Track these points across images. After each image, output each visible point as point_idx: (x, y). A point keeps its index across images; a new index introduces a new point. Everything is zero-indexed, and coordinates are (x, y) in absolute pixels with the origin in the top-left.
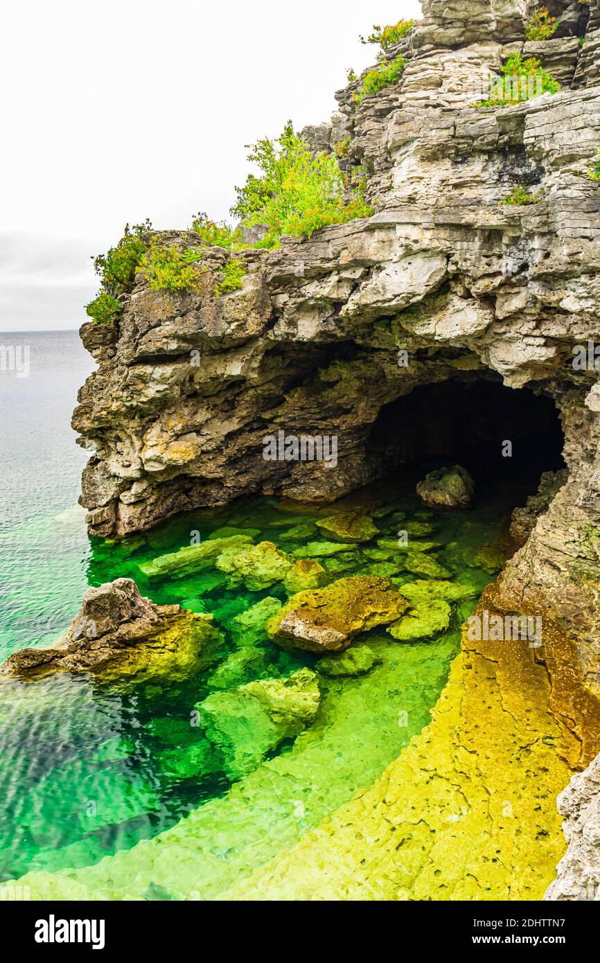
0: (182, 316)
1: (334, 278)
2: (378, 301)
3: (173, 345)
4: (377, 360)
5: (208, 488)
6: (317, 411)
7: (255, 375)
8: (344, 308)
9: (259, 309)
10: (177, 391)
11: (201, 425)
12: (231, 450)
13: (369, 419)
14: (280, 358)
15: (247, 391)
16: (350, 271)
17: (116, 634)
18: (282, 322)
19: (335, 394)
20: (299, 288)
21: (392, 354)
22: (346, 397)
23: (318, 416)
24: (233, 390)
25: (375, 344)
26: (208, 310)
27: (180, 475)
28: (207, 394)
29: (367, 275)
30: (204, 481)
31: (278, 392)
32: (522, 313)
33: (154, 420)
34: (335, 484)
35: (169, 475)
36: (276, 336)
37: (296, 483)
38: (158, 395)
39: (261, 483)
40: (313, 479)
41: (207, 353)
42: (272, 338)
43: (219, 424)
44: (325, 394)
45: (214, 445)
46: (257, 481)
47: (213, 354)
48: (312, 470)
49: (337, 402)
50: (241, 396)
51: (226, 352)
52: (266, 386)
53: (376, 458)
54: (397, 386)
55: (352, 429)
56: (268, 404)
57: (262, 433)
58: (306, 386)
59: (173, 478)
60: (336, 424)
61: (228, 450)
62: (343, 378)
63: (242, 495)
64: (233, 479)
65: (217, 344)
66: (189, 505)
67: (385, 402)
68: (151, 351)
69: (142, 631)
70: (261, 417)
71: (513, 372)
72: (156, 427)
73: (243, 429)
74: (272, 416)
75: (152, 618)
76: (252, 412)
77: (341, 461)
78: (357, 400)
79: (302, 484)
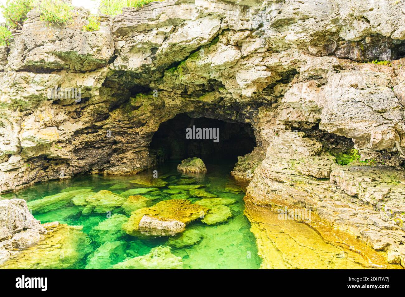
0: (60, 40)
1: (154, 32)
2: (183, 41)
3: (52, 59)
4: (162, 96)
5: (60, 166)
6: (128, 123)
7: (97, 93)
8: (160, 48)
9: (108, 46)
11: (60, 123)
12: (77, 142)
13: (154, 130)
14: (110, 89)
15: (89, 107)
16: (165, 27)
17: (12, 240)
18: (119, 58)
19: (139, 112)
20: (133, 37)
21: (169, 93)
22: (144, 116)
23: (128, 126)
24: (81, 105)
25: (161, 87)
26: (78, 39)
27: (43, 155)
28: (65, 104)
29: (174, 30)
30: (59, 161)
31: (106, 111)
32: (256, 53)
33: (30, 114)
34: (135, 166)
35: (36, 152)
36: (115, 67)
37: (113, 165)
38: (37, 94)
39: (92, 165)
40: (122, 163)
41: (72, 71)
42: (113, 68)
43: (71, 124)
44: (133, 112)
45: (67, 137)
46: (90, 163)
47: (75, 73)
48: (122, 159)
49: (139, 118)
50: (85, 109)
51: (84, 72)
52: (101, 104)
53: (154, 155)
54: (169, 112)
55: (145, 135)
56: (100, 117)
57: (95, 134)
58: (122, 108)
59: (38, 155)
60: (137, 132)
61: (75, 142)
62: (143, 104)
63: (80, 173)
64: (76, 161)
65: (79, 65)
66: (46, 178)
67: (162, 121)
68: (36, 60)
69: (33, 238)
70: (95, 126)
71: (248, 86)
72: (32, 118)
73: (84, 130)
74: (102, 124)
75: (39, 229)
76: (91, 120)
77: (137, 154)
78: (150, 118)
79: (117, 166)
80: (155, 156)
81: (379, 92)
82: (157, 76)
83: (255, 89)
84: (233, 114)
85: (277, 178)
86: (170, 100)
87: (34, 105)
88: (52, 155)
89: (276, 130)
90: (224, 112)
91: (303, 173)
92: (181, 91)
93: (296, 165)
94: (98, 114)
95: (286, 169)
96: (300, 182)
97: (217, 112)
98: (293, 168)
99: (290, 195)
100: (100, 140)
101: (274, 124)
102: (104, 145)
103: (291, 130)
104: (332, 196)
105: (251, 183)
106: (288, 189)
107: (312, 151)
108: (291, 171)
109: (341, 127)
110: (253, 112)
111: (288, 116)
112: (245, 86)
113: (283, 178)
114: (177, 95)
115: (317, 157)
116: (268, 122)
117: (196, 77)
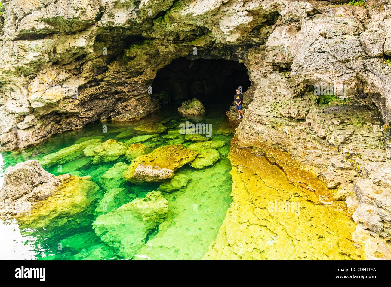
0: (46, 7)
3: (42, 26)
4: (154, 44)
5: (71, 119)
6: (126, 73)
7: (91, 50)
8: (142, 2)
9: (92, 5)
10: (46, 58)
11: (63, 81)
12: (82, 96)
13: (152, 77)
14: (104, 43)
15: (87, 63)
17: (32, 193)
18: (105, 15)
19: (135, 63)
21: (162, 41)
22: (140, 65)
23: (127, 76)
24: (79, 62)
25: (153, 35)
26: (61, 3)
27: (54, 111)
28: (64, 63)
30: (68, 115)
31: (104, 64)
33: (34, 77)
34: (139, 112)
35: (47, 111)
36: (103, 24)
37: (119, 113)
38: (35, 59)
39: (99, 115)
40: (127, 111)
41: (63, 34)
42: (101, 25)
43: (73, 81)
44: (129, 63)
46: (97, 114)
47: (66, 35)
48: (126, 106)
49: (136, 68)
50: (84, 65)
51: (74, 33)
52: (97, 59)
53: (156, 99)
54: (165, 59)
55: (144, 83)
56: (99, 71)
57: (97, 87)
58: (119, 60)
59: (49, 113)
60: (136, 81)
61: (80, 97)
62: (138, 54)
63: (90, 123)
64: (84, 114)
65: (69, 27)
66: (61, 130)
67: (159, 68)
68: (27, 29)
69: (49, 190)
70: (95, 79)
71: (232, 32)
72: (36, 81)
73: (87, 85)
74: (102, 77)
75: (54, 182)
76: (91, 75)
77: (140, 101)
78: (146, 67)
79: (122, 113)
80: (158, 100)
81: (345, 41)
82: (146, 26)
83: (239, 34)
84: (228, 54)
85: (261, 121)
86: (163, 47)
87: (36, 69)
88: (61, 111)
89: (264, 71)
90: (218, 53)
91: (284, 115)
92: (173, 37)
93: (278, 108)
94: (97, 68)
95: (269, 111)
96: (280, 124)
97: (212, 53)
98: (275, 111)
99: (270, 137)
100: (103, 92)
101: (262, 65)
102: (108, 96)
103: (279, 70)
104: (305, 137)
105: (240, 125)
106: (269, 131)
107: (295, 93)
108: (274, 113)
109: (307, 78)
110: (245, 53)
111: (274, 58)
112: (229, 32)
113: (265, 120)
114: (169, 42)
115: (300, 99)
116: (257, 64)
117: (183, 25)
